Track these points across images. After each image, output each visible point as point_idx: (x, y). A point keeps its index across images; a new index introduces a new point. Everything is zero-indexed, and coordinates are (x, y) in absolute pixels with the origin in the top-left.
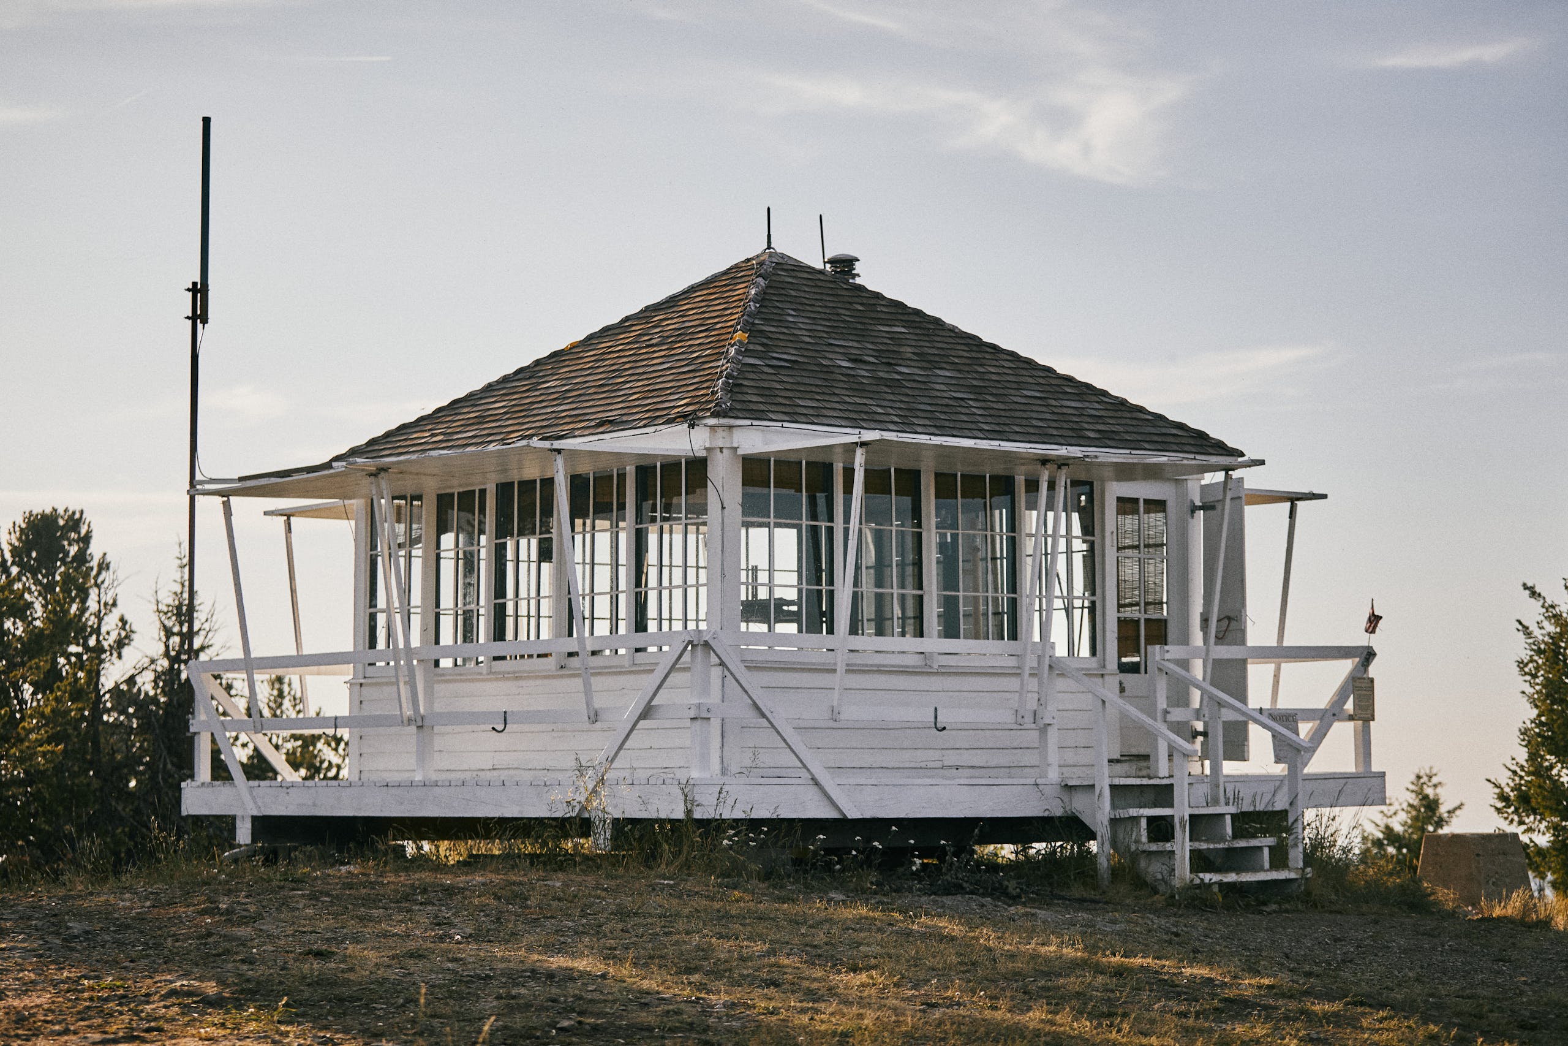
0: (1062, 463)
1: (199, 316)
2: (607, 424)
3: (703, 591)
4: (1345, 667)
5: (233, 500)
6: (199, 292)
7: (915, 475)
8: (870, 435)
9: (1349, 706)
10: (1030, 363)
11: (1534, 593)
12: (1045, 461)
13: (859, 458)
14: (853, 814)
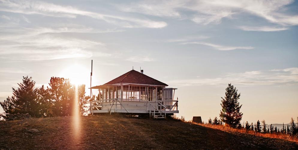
0: (148, 86)
1: (91, 75)
2: (115, 83)
3: (120, 96)
4: (175, 102)
5: (92, 89)
6: (91, 73)
7: (139, 87)
8: (130, 84)
9: (175, 105)
10: (152, 78)
11: (222, 98)
12: (146, 86)
13: (129, 86)
14: (129, 112)
